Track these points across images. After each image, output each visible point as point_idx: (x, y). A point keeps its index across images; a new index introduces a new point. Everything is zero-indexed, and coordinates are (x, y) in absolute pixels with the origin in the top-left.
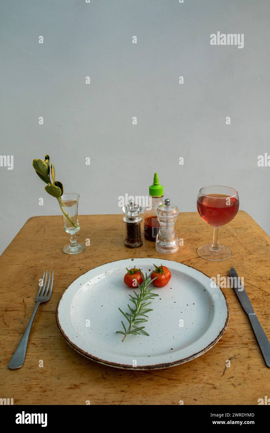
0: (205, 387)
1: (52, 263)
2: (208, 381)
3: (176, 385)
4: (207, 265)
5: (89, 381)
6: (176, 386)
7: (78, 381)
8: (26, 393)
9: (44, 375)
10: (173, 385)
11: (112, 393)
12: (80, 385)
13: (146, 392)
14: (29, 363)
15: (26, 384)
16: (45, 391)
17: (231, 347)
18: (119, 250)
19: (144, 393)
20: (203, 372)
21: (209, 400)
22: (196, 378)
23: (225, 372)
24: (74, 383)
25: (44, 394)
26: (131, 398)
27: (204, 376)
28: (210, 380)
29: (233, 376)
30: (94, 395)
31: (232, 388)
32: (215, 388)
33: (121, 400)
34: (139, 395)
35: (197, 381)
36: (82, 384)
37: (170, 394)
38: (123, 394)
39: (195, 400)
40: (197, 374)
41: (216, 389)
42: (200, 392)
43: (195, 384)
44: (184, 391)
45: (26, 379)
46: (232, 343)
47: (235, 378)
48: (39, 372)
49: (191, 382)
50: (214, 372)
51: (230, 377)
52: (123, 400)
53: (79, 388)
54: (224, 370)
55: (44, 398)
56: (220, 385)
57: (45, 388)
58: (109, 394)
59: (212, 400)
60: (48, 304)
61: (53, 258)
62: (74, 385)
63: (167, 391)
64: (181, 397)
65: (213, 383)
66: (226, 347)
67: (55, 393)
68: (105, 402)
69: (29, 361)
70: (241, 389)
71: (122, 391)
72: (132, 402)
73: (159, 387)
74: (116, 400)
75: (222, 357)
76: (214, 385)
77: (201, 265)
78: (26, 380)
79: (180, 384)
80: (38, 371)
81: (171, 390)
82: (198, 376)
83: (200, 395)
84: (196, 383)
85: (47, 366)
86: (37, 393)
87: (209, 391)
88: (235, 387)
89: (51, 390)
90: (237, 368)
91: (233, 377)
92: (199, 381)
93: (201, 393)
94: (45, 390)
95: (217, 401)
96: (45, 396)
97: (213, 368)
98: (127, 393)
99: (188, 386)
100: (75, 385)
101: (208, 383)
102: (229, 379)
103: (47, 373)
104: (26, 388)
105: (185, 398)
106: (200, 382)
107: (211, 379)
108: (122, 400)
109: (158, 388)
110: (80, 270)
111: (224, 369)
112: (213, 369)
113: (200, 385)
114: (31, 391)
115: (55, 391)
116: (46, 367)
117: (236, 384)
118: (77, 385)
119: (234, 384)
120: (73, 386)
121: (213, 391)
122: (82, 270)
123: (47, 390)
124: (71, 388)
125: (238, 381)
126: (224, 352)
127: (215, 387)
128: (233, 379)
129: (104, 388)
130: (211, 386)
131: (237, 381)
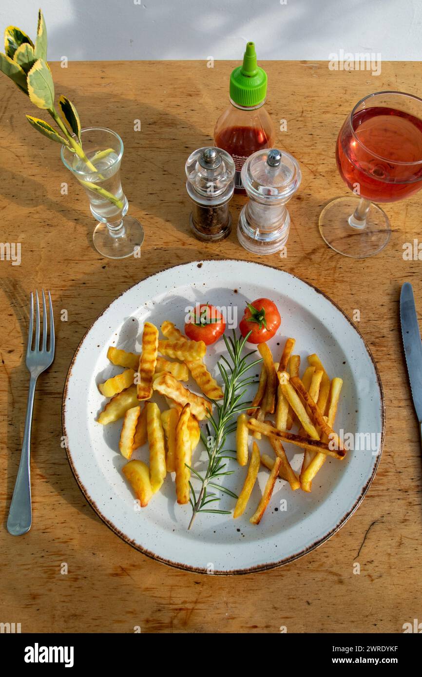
0: (325, 579)
1: (43, 245)
2: (331, 567)
3: (282, 573)
4: (363, 265)
5: (144, 561)
6: (282, 576)
7: (126, 561)
8: (47, 582)
9: (70, 547)
10: (277, 574)
11: (181, 586)
12: (130, 570)
13: (233, 585)
14: (40, 519)
15: (45, 565)
16: (76, 579)
17: (379, 496)
18: (182, 202)
19: (231, 587)
20: (326, 550)
21: (328, 604)
22: (314, 561)
23: (362, 550)
24: (120, 564)
25: (76, 584)
26: (211, 596)
27: (327, 557)
28: (335, 565)
29: (373, 559)
30: (153, 588)
31: (367, 582)
32: (341, 582)
33: (194, 599)
34: (223, 590)
35: (315, 566)
36: (134, 566)
37: (271, 590)
38: (198, 588)
39: (309, 603)
40: (317, 552)
41: (342, 584)
42: (318, 589)
43: (311, 574)
44: (293, 587)
45: (42, 555)
46: (381, 488)
47: (375, 564)
48: (61, 540)
49: (305, 569)
50: (343, 549)
51: (368, 562)
52: (199, 600)
53: (129, 575)
54: (359, 547)
55: (77, 592)
56: (349, 577)
57: (75, 573)
58: (177, 587)
59: (334, 605)
60: (52, 374)
61: (43, 226)
62: (120, 569)
63: (266, 584)
64: (288, 597)
65: (340, 573)
66: (371, 496)
67: (93, 584)
68: (171, 602)
69: (40, 515)
70: (381, 587)
71: (197, 583)
72: (213, 605)
73: (254, 578)
74: (187, 600)
75: (360, 518)
76: (340, 575)
77: (352, 265)
78: (43, 557)
79: (289, 572)
80: (59, 538)
81: (273, 584)
82: (318, 557)
83: (317, 594)
84: (313, 571)
85: (71, 528)
86: (64, 582)
87: (331, 587)
88: (372, 580)
89: (85, 578)
90: (381, 544)
91: (373, 561)
92: (318, 567)
93: (318, 591)
94: (75, 576)
95: (340, 607)
96: (77, 589)
97: (343, 541)
98: (205, 587)
99: (299, 576)
100: (123, 569)
101: (331, 573)
102: (365, 565)
103: (75, 542)
104: (45, 572)
105: (293, 598)
106: (319, 569)
107: (337, 564)
108: (197, 600)
109: (252, 579)
110: (104, 267)
111: (360, 544)
112: (342, 544)
113: (319, 576)
114: (54, 578)
115: (91, 578)
116: (71, 530)
117: (375, 575)
118: (126, 569)
119: (371, 575)
120: (119, 571)
121: (337, 587)
122: (107, 268)
123: (80, 577)
124: (117, 575)
125: (380, 570)
126: (365, 507)
127: (340, 579)
128: (371, 565)
129: (169, 576)
130: (336, 578)
131: (377, 569)
